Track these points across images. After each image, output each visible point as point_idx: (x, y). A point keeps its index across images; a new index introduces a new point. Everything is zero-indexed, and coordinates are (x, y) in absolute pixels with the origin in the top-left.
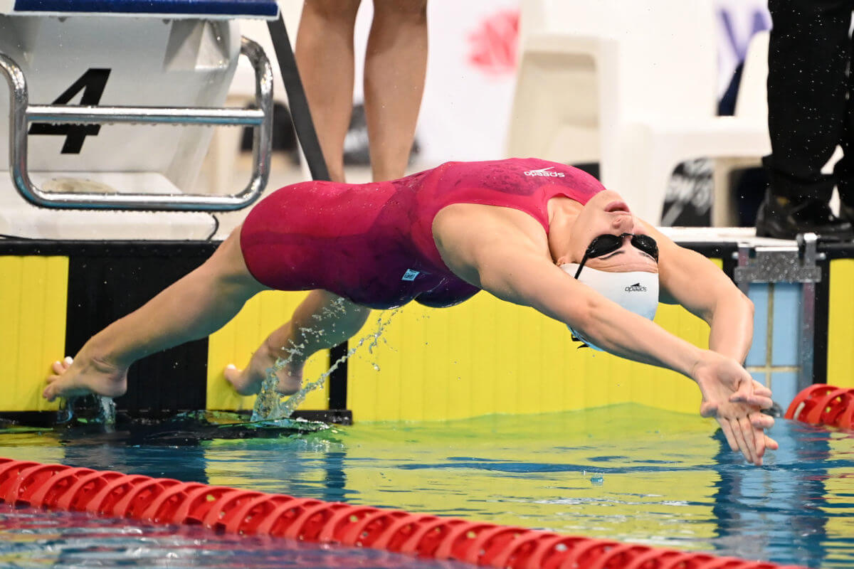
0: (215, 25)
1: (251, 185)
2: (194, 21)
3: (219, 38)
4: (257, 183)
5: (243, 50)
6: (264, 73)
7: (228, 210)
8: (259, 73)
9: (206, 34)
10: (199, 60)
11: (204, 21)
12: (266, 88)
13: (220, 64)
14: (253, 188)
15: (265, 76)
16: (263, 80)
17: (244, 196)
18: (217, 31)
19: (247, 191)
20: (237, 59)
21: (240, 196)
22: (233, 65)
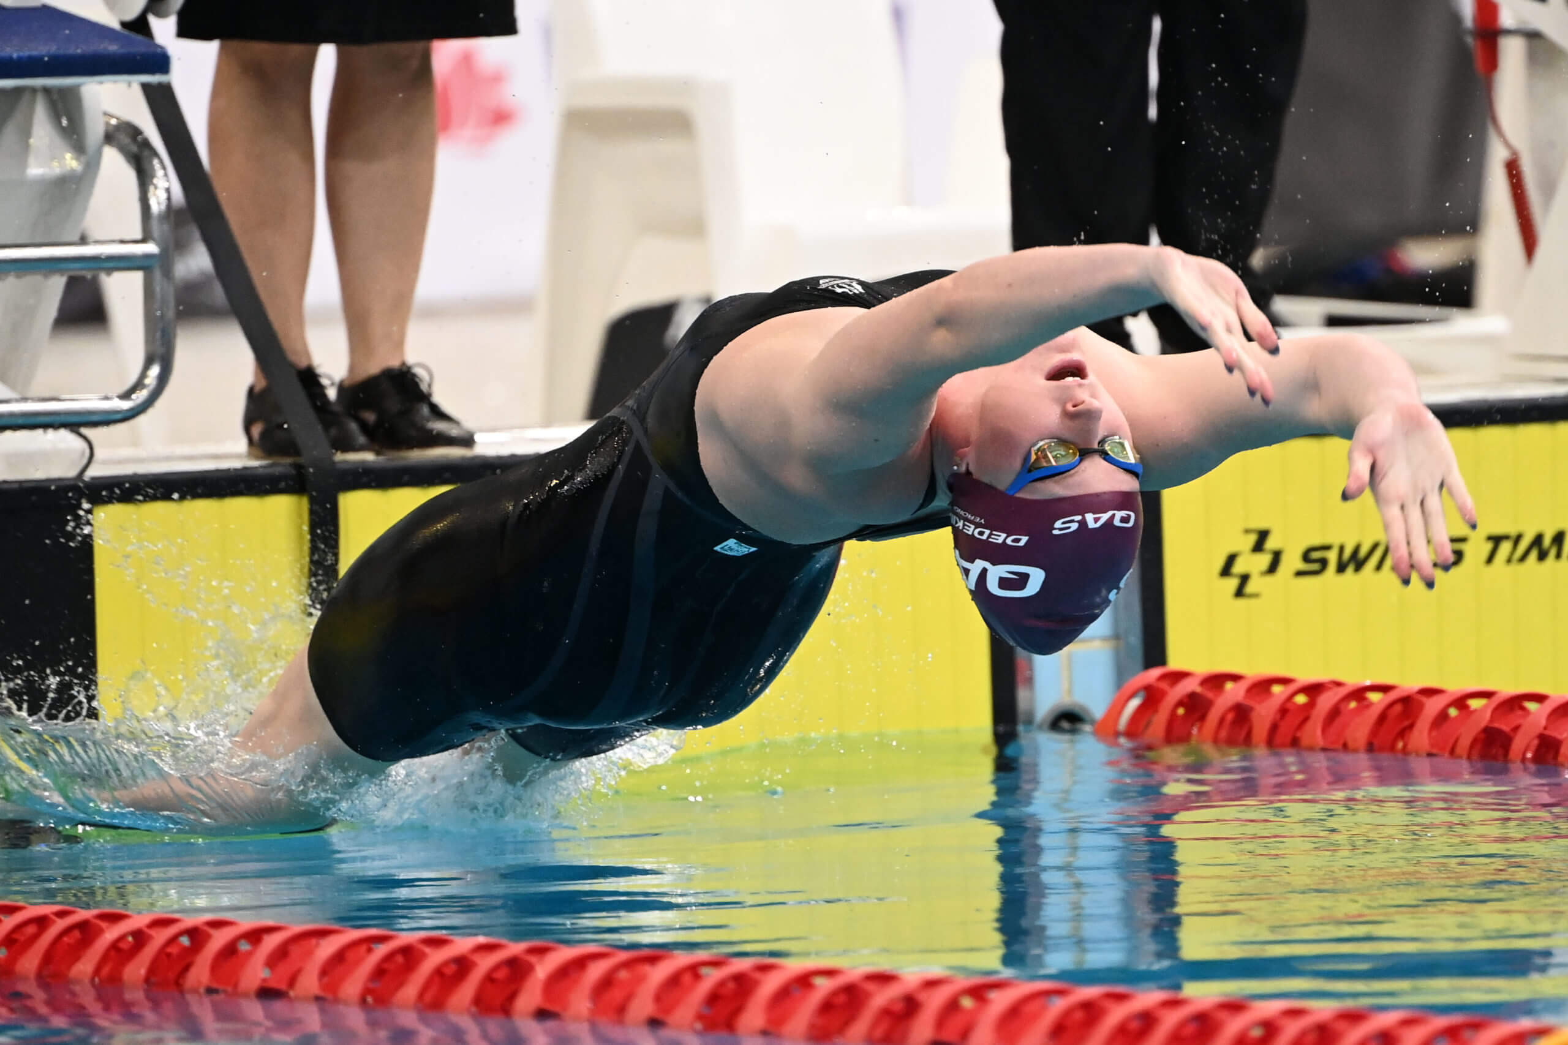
0: (55, 97)
1: (143, 375)
2: (18, 91)
3: (65, 122)
4: (155, 371)
5: (109, 138)
6: (153, 176)
7: (107, 423)
8: (144, 178)
9: (41, 114)
10: (31, 160)
11: (34, 90)
12: (159, 203)
13: (71, 162)
14: (147, 381)
15: (155, 181)
16: (151, 188)
17: (134, 396)
18: (60, 106)
19: (138, 385)
20: (99, 154)
21: (126, 396)
22: (92, 166)
